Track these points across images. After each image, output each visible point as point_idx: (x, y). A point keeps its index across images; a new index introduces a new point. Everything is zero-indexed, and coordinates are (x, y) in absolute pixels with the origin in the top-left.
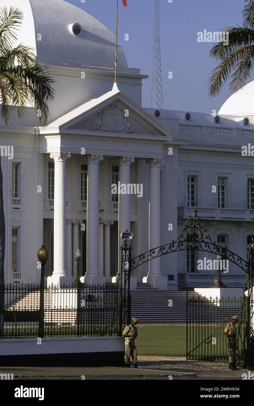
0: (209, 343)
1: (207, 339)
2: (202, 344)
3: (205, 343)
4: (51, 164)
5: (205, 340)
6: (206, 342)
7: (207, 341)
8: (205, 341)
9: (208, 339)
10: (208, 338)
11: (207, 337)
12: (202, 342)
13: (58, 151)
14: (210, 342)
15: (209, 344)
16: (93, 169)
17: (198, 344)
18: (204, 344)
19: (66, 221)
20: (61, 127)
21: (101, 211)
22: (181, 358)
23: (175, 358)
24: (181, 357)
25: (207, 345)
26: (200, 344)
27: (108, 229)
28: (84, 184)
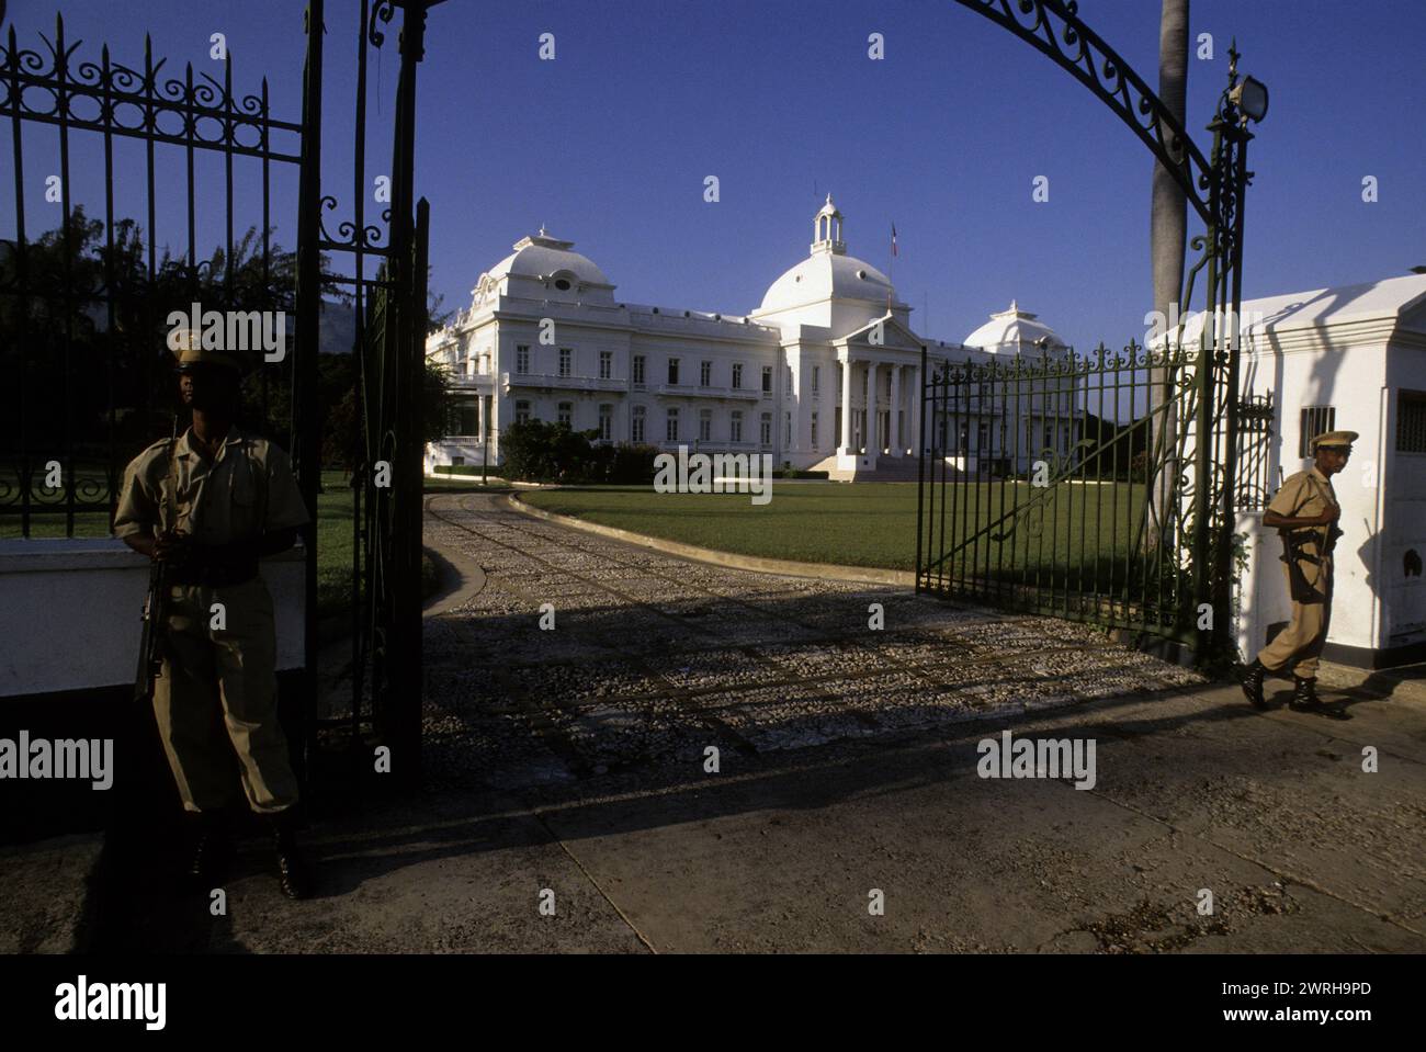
0: (1006, 537)
1: (996, 524)
2: (975, 539)
3: (989, 538)
4: (841, 368)
5: (990, 526)
6: (992, 534)
7: (996, 530)
8: (988, 530)
9: (1001, 522)
10: (1003, 518)
11: (996, 517)
12: (978, 534)
13: (846, 357)
14: (1008, 534)
15: (1005, 542)
16: (872, 371)
17: (961, 538)
18: (982, 539)
19: (852, 410)
20: (848, 340)
21: (878, 402)
22: (900, 574)
23: (882, 575)
24: (901, 569)
25: (995, 545)
26: (968, 538)
27: (883, 416)
28: (865, 383)
